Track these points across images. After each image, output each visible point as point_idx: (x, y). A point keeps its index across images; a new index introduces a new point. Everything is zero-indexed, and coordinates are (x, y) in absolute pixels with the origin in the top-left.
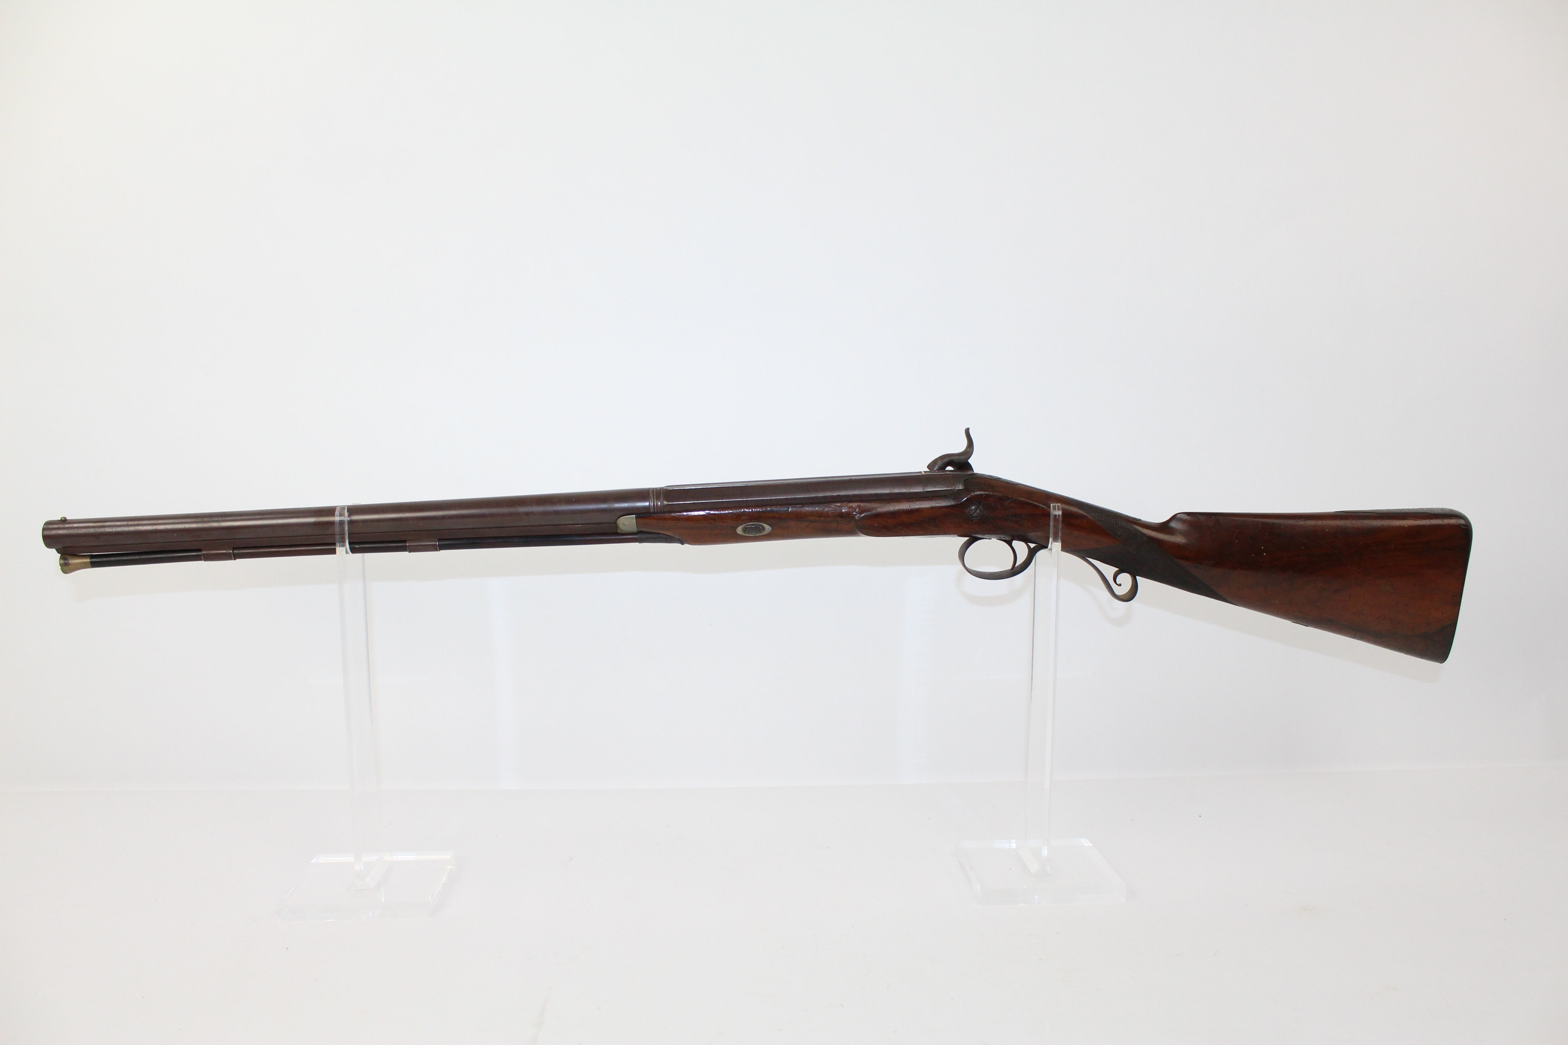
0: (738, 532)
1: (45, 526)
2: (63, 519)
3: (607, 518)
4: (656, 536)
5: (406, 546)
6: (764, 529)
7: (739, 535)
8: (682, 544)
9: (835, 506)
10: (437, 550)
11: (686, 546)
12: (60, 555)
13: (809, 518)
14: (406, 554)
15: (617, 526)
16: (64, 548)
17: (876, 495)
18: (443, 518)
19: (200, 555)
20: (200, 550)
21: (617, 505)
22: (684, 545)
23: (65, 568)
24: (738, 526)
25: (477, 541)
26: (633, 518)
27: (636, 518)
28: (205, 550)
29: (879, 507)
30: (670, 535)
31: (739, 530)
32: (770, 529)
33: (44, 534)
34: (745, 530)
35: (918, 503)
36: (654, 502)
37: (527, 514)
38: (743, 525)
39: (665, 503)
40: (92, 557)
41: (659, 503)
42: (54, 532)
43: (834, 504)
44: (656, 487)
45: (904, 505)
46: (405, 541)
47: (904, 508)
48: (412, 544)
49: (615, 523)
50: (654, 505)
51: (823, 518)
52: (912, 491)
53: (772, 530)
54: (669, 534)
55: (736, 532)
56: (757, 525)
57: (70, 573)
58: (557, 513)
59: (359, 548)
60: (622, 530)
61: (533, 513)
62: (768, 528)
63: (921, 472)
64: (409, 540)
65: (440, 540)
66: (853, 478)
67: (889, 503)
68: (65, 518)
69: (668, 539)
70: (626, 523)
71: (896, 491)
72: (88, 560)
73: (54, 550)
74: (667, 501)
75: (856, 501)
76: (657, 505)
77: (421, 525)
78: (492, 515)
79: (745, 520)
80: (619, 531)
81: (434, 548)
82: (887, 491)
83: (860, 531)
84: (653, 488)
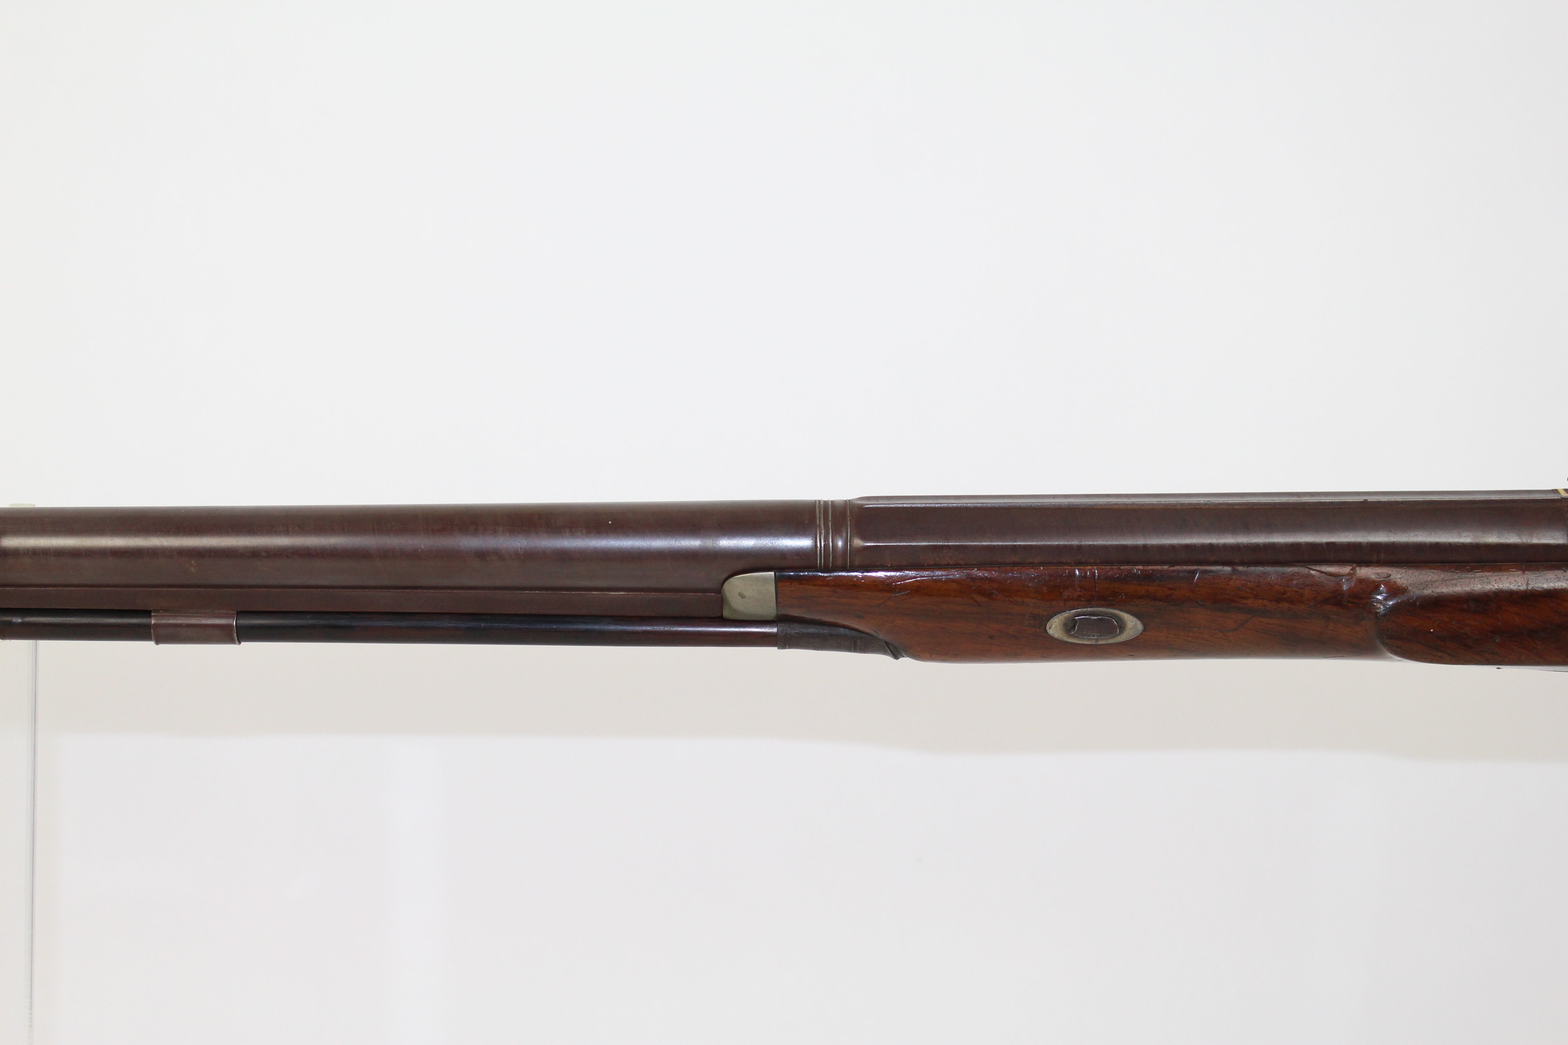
0: (1051, 632)
3: (699, 577)
4: (826, 631)
5: (148, 626)
6: (1122, 626)
7: (1052, 638)
8: (896, 657)
9: (1321, 572)
10: (231, 641)
11: (906, 662)
13: (1249, 602)
14: (149, 645)
15: (722, 601)
17: (1437, 546)
18: (254, 554)
21: (726, 543)
22: (901, 659)
24: (1051, 617)
25: (342, 622)
26: (765, 580)
27: (778, 580)
29: (1443, 580)
30: (867, 631)
31: (1055, 627)
32: (1140, 626)
34: (1070, 626)
35: (1551, 575)
36: (826, 539)
37: (482, 555)
38: (1066, 614)
39: (858, 542)
41: (840, 543)
43: (1318, 568)
44: (826, 499)
45: (1512, 579)
46: (147, 613)
47: (1513, 587)
48: (164, 622)
49: (719, 591)
50: (826, 546)
51: (1285, 605)
52: (1535, 541)
53: (1145, 630)
54: (862, 628)
55: (1047, 632)
56: (1105, 614)
58: (564, 557)
59: (23, 624)
60: (734, 610)
61: (498, 554)
62: (1133, 625)
63: (1555, 491)
64: (157, 611)
65: (240, 614)
66: (1371, 499)
67: (1471, 570)
69: (859, 642)
70: (747, 594)
71: (1492, 538)
74: (864, 538)
75: (1379, 563)
76: (835, 546)
77: (193, 570)
78: (385, 554)
79: (1072, 599)
80: (726, 613)
81: (225, 635)
82: (1465, 538)
83: (1385, 644)
84: (826, 503)
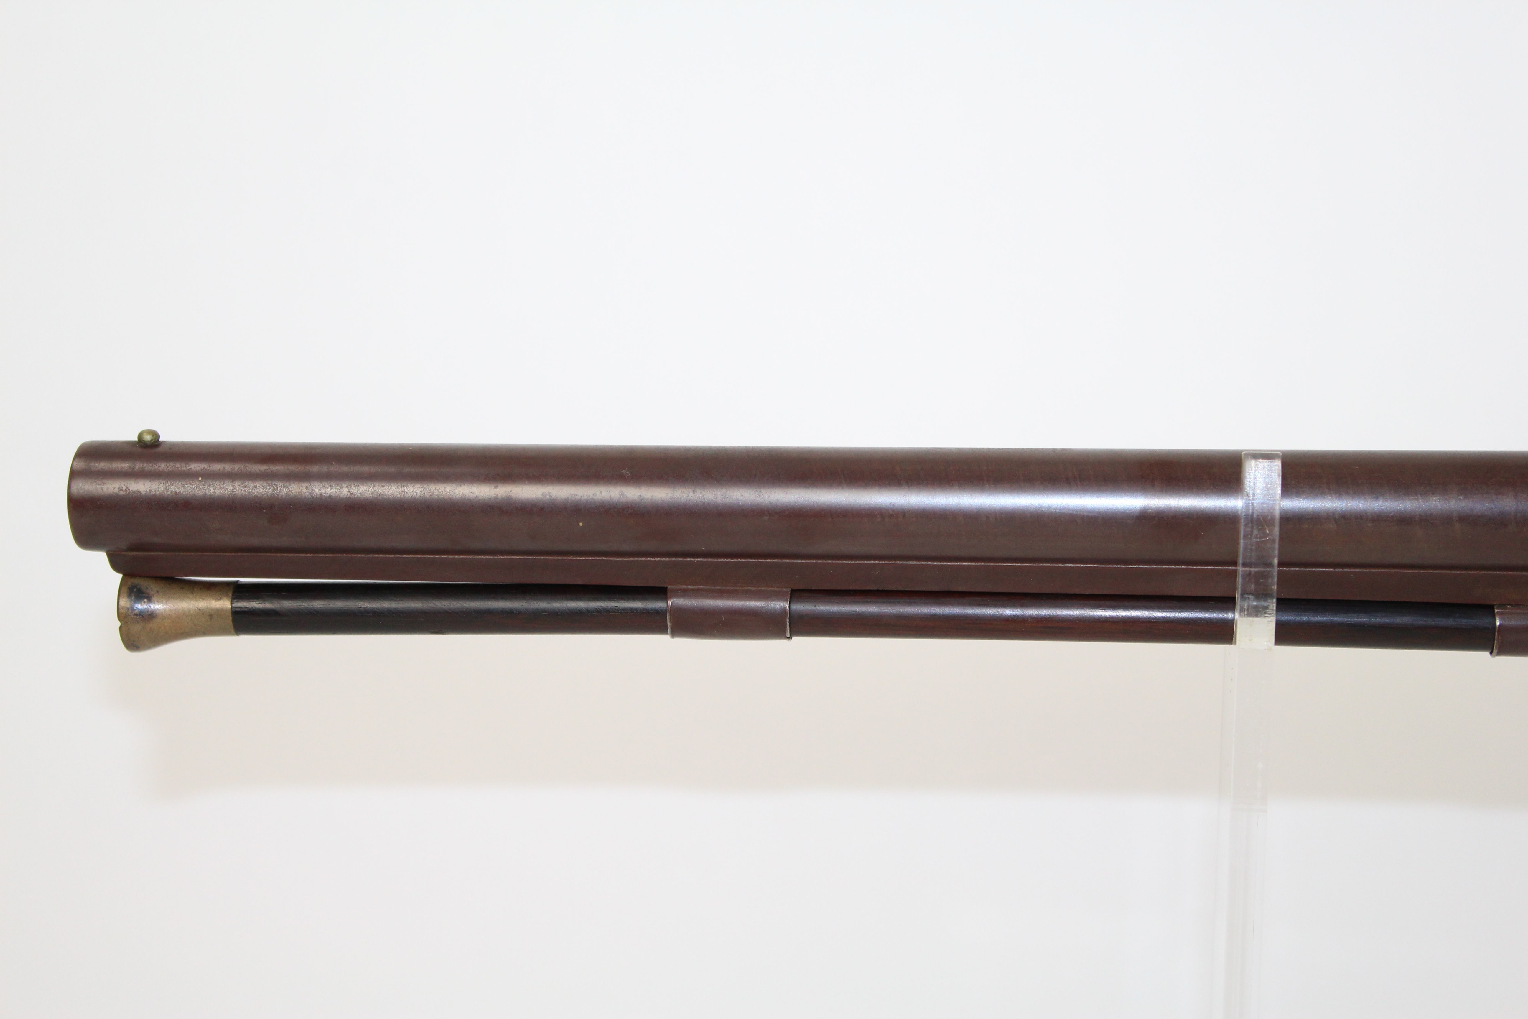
1: (81, 465)
2: (148, 438)
12: (120, 576)
16: (133, 548)
19: (660, 614)
20: (661, 592)
23: (136, 628)
28: (685, 593)
33: (74, 489)
40: (240, 591)
42: (112, 487)
57: (149, 648)
64: (1502, 606)
68: (156, 435)
72: (225, 604)
73: (100, 559)
